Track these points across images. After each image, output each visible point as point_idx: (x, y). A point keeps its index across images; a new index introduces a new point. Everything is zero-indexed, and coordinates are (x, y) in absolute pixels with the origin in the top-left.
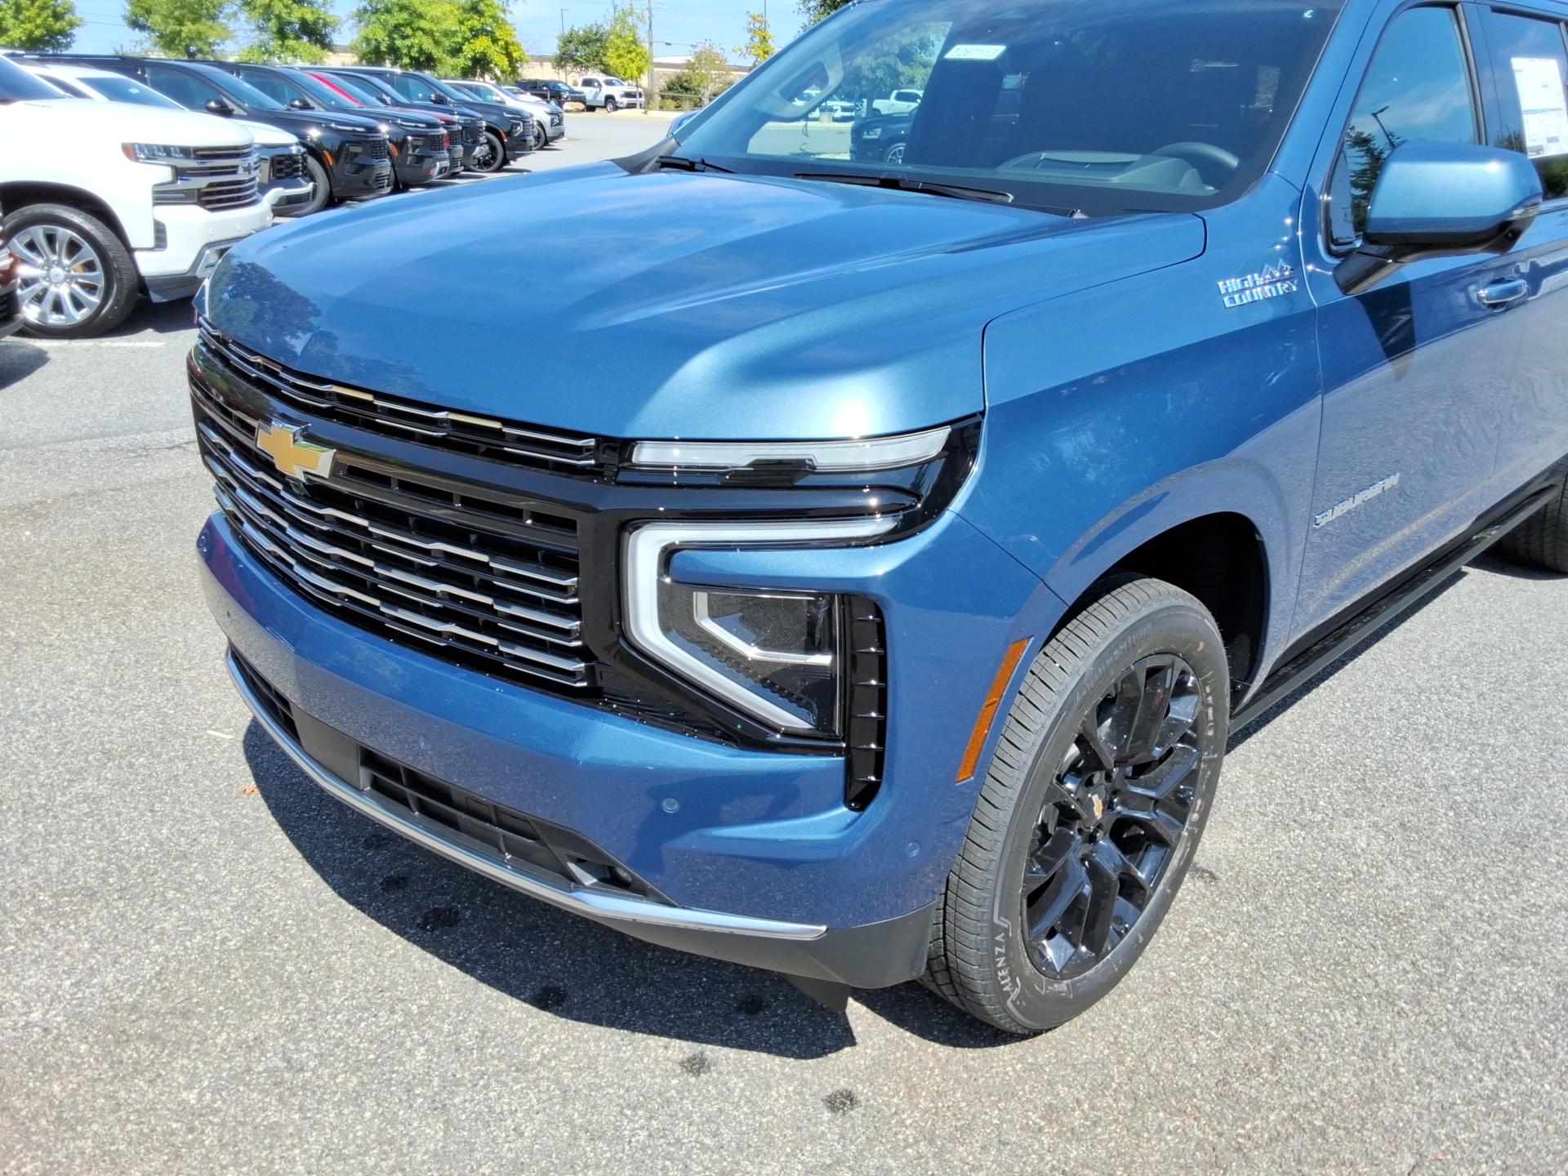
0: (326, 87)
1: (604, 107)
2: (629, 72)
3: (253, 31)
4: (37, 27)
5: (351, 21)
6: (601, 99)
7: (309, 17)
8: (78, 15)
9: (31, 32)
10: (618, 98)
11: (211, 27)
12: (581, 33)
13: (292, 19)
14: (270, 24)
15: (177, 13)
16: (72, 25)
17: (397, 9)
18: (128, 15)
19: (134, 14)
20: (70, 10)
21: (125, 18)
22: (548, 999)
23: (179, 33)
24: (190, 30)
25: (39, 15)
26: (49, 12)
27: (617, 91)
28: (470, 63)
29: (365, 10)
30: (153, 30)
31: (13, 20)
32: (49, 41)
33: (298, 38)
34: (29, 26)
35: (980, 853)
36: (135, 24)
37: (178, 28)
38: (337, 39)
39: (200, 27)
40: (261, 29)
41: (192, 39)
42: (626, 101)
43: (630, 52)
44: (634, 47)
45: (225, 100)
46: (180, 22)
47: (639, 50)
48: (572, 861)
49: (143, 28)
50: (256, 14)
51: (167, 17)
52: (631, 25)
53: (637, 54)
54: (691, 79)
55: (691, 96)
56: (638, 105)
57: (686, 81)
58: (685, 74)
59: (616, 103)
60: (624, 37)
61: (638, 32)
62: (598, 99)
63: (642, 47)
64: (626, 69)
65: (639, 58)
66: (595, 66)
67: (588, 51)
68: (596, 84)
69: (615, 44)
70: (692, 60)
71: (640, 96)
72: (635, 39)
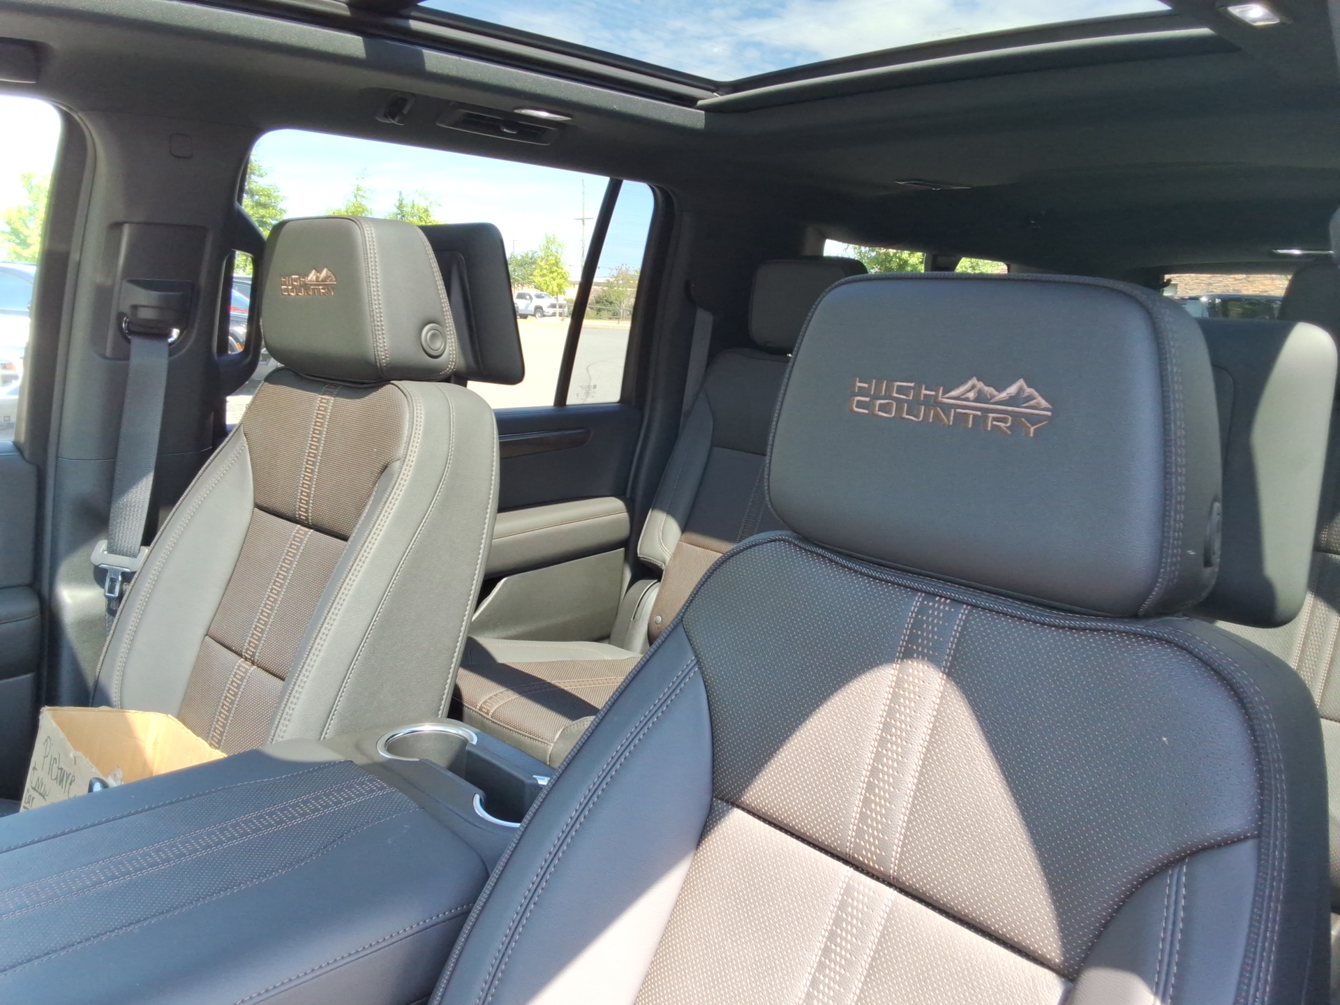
1: (534, 315)
2: (550, 287)
6: (531, 309)
10: (545, 309)
12: (519, 258)
27: (545, 303)
42: (551, 311)
43: (552, 272)
44: (555, 268)
47: (560, 271)
52: (554, 251)
53: (558, 274)
54: (610, 294)
55: (611, 308)
56: (557, 314)
57: (606, 296)
58: (604, 291)
59: (543, 312)
60: (547, 260)
61: (559, 257)
62: (529, 309)
63: (562, 269)
64: (548, 285)
65: (559, 277)
66: (530, 283)
67: (524, 271)
68: (528, 297)
69: (541, 266)
70: (611, 280)
71: (561, 307)
72: (557, 262)
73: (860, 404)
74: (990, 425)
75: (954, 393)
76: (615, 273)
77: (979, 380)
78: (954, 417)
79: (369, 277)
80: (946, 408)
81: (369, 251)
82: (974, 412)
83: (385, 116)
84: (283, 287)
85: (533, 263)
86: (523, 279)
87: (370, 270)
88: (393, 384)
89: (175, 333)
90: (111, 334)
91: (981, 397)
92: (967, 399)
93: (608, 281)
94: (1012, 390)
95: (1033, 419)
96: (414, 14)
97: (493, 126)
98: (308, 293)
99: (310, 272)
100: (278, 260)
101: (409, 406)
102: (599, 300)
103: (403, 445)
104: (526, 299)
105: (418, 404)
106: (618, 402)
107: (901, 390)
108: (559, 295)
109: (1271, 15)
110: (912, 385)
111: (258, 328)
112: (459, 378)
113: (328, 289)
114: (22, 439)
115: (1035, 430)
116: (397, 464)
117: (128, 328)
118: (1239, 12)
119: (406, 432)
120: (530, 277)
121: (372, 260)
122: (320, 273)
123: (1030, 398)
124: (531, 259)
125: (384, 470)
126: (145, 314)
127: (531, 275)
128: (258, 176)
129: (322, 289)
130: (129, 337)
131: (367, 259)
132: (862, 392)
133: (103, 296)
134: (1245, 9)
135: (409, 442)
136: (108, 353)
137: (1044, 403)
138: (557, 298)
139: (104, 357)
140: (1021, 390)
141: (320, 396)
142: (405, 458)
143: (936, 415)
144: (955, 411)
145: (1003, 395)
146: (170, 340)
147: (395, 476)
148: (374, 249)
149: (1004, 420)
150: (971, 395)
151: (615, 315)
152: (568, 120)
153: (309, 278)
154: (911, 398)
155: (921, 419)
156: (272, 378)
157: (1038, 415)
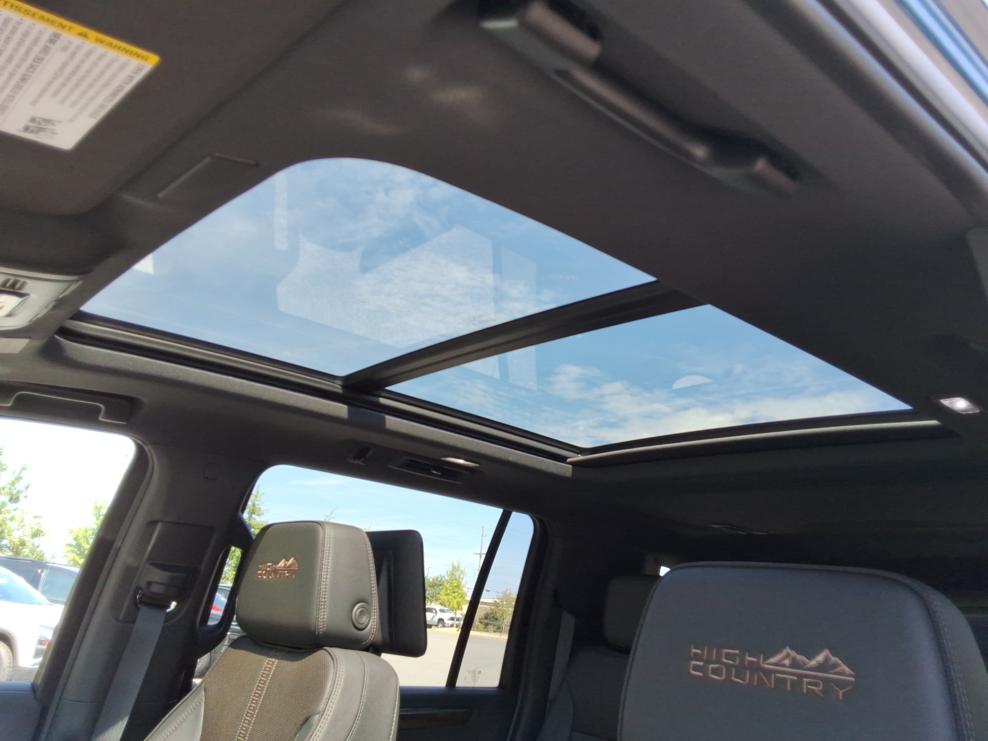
1: (437, 626)
2: (452, 604)
6: (436, 620)
10: (446, 621)
27: (446, 616)
42: (451, 622)
43: (454, 592)
44: (457, 589)
47: (460, 591)
52: (457, 576)
53: (459, 594)
54: (496, 613)
55: (496, 623)
56: (455, 626)
57: (492, 614)
58: (492, 609)
59: (444, 623)
60: (451, 583)
61: (460, 580)
62: (434, 620)
63: (462, 590)
64: (450, 603)
65: (459, 596)
66: (437, 600)
67: (434, 591)
68: (434, 611)
69: (446, 587)
70: (498, 601)
71: (458, 620)
72: (458, 585)
73: (696, 668)
74: (805, 689)
75: (772, 660)
76: (501, 595)
77: (792, 649)
78: (775, 682)
79: (323, 564)
80: (768, 673)
81: (326, 545)
82: (791, 677)
83: (354, 459)
84: (259, 572)
85: (441, 585)
86: (432, 597)
87: (324, 559)
88: (325, 650)
89: (173, 605)
90: (127, 603)
91: (795, 664)
92: (784, 666)
93: (495, 602)
94: (820, 658)
95: (841, 684)
96: (383, 394)
97: (426, 469)
98: (276, 576)
99: (281, 561)
100: (260, 552)
101: (334, 667)
102: (487, 616)
103: (324, 701)
104: (432, 612)
105: (341, 667)
106: (496, 688)
107: (728, 656)
108: (457, 611)
109: (972, 407)
110: (737, 652)
111: (234, 603)
112: (376, 649)
113: (291, 574)
114: (39, 682)
115: (843, 693)
116: (317, 717)
117: (140, 599)
118: (950, 403)
119: (328, 689)
120: (437, 596)
121: (327, 551)
122: (288, 561)
123: (835, 666)
124: (440, 582)
125: (305, 723)
126: (156, 589)
127: (438, 594)
128: (257, 515)
129: (288, 573)
130: (139, 606)
131: (324, 550)
132: (697, 657)
133: (130, 573)
134: (952, 401)
135: (329, 699)
136: (121, 617)
137: (847, 670)
138: (456, 613)
139: (117, 620)
140: (827, 659)
141: (268, 659)
142: (324, 712)
143: (760, 679)
144: (775, 676)
145: (813, 663)
146: (168, 610)
147: (314, 728)
148: (330, 544)
149: (816, 684)
150: (787, 662)
151: (499, 629)
152: (476, 467)
153: (279, 565)
154: (737, 663)
155: (747, 682)
156: (235, 644)
157: (844, 680)
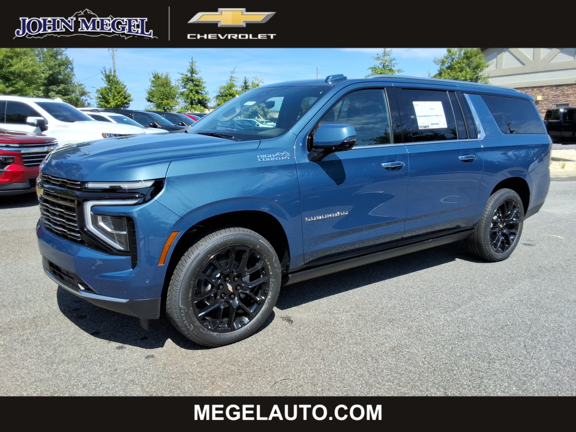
0: (191, 119)
3: (183, 102)
4: (119, 102)
5: (214, 99)
7: (200, 98)
8: (131, 98)
9: (117, 103)
11: (172, 102)
13: (195, 99)
14: (188, 100)
15: (161, 97)
16: (129, 101)
17: (229, 95)
18: (147, 98)
19: (149, 97)
20: (130, 96)
21: (146, 99)
22: (96, 334)
23: (162, 103)
24: (165, 103)
25: (120, 98)
26: (123, 97)
28: (251, 113)
29: (219, 95)
30: (154, 103)
31: (112, 100)
32: (122, 106)
33: (197, 104)
34: (116, 101)
35: (175, 288)
36: (149, 100)
37: (161, 102)
38: (209, 105)
39: (168, 101)
40: (185, 102)
41: (166, 105)
45: (155, 123)
46: (162, 100)
48: (79, 284)
49: (151, 102)
50: (184, 97)
51: (159, 98)
